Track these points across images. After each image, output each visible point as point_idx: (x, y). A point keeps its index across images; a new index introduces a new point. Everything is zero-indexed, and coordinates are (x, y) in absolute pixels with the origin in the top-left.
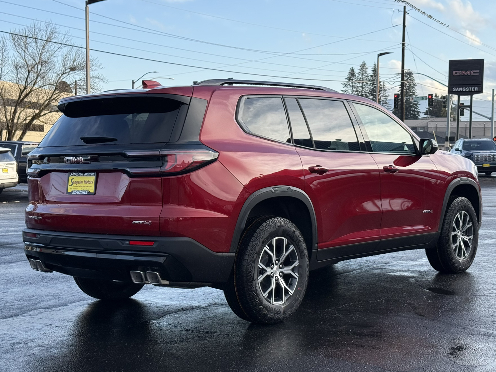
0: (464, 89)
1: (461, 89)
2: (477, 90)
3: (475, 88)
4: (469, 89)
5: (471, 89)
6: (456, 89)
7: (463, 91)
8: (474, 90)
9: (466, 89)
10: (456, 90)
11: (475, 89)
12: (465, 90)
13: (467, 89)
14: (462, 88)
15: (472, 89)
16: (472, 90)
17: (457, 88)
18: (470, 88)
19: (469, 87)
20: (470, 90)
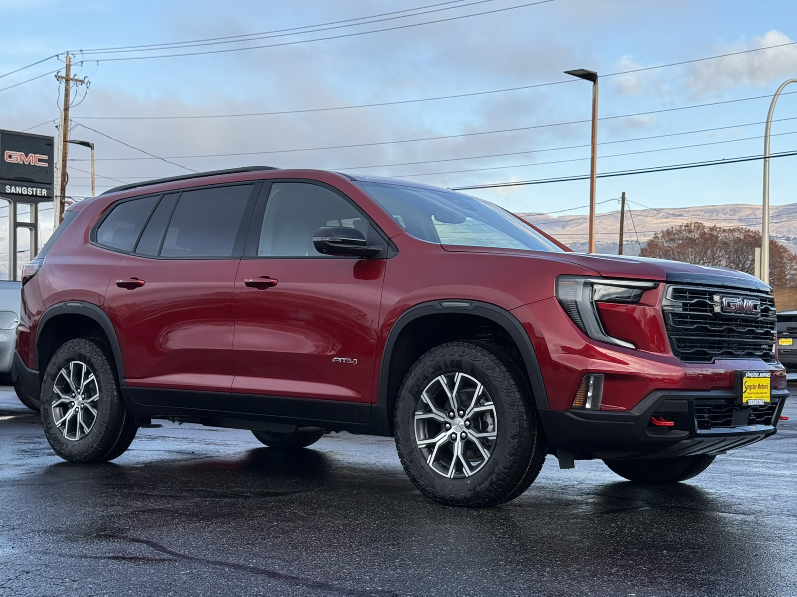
0: (24, 191)
1: (19, 190)
2: (46, 195)
3: (41, 191)
4: (33, 191)
5: (36, 191)
6: (11, 189)
7: (22, 194)
8: (40, 195)
9: (27, 191)
10: (12, 192)
11: (43, 193)
12: (26, 193)
13: (30, 191)
14: (20, 188)
15: (38, 192)
16: (38, 194)
17: (13, 187)
18: (35, 189)
19: (32, 187)
20: (35, 194)
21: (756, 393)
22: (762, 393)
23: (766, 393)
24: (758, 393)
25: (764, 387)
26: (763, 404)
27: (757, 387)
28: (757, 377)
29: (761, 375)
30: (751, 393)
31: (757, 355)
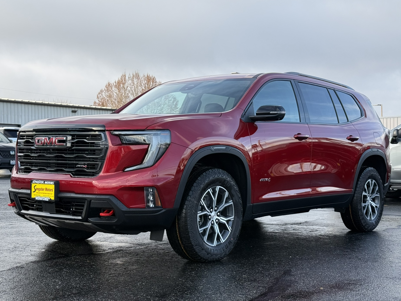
21: (43, 193)
22: (49, 194)
23: (51, 194)
24: (46, 194)
25: (50, 190)
26: (48, 200)
27: (45, 190)
28: (43, 184)
29: (46, 183)
30: (40, 193)
31: (48, 170)
